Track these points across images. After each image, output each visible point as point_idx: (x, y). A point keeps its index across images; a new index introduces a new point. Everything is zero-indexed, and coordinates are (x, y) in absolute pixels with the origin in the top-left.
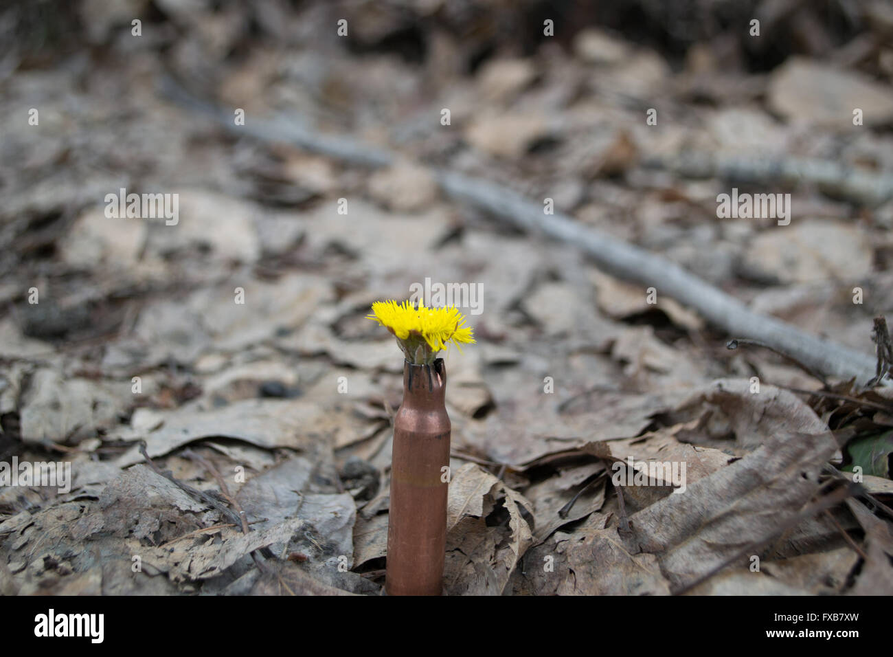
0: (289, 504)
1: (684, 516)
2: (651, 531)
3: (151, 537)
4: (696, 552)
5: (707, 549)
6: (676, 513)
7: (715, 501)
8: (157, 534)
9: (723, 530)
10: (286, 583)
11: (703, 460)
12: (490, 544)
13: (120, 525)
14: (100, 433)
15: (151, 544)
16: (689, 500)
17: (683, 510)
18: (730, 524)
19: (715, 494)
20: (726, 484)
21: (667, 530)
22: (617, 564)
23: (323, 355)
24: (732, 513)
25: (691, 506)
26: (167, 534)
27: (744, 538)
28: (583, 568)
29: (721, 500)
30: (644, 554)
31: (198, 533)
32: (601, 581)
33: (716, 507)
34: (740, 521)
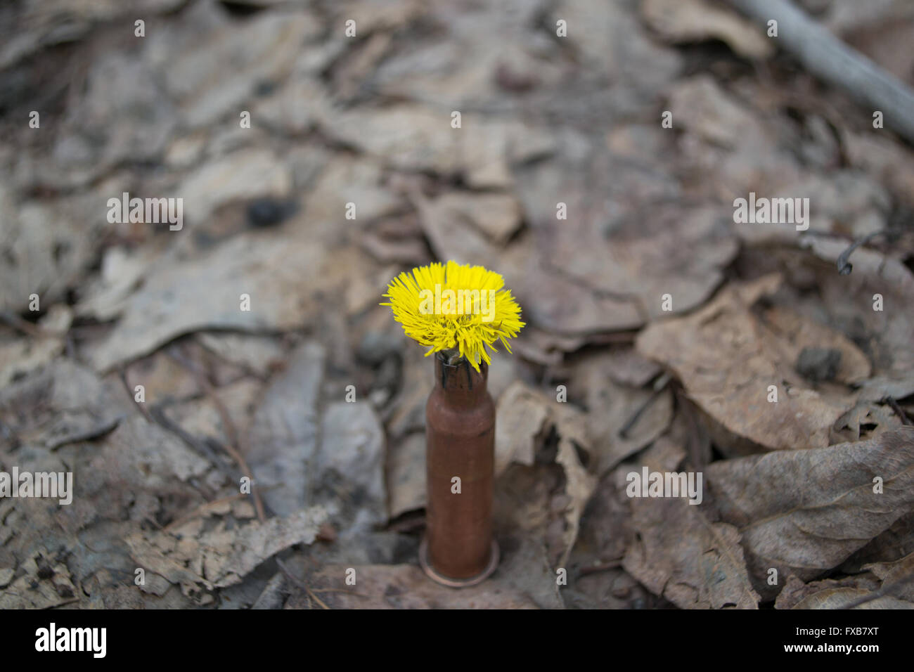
0: (305, 439)
1: (774, 492)
2: (732, 496)
3: (153, 519)
4: (787, 535)
5: (801, 535)
6: (765, 486)
7: (814, 489)
8: (158, 515)
9: (821, 521)
10: (316, 594)
11: (799, 415)
12: (541, 488)
13: (115, 510)
14: (71, 298)
15: (154, 529)
16: (781, 476)
17: (773, 487)
18: (830, 517)
19: (815, 480)
20: (829, 474)
21: (752, 500)
22: (693, 530)
23: (313, 133)
24: (835, 507)
25: (784, 485)
26: (171, 509)
27: (847, 534)
28: (651, 530)
29: (822, 490)
30: (724, 525)
31: (206, 509)
32: (673, 551)
33: (816, 497)
34: (844, 516)
